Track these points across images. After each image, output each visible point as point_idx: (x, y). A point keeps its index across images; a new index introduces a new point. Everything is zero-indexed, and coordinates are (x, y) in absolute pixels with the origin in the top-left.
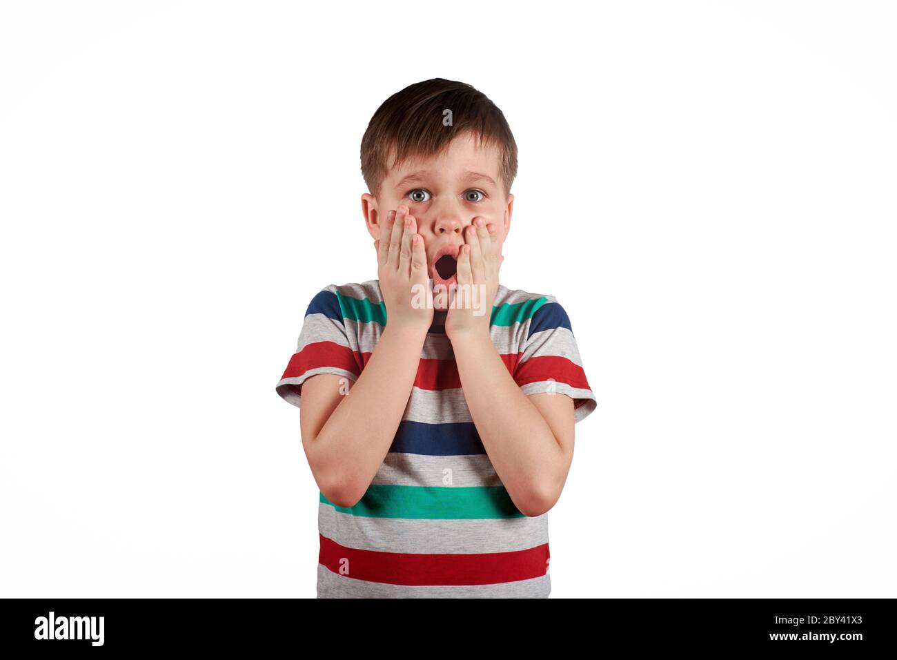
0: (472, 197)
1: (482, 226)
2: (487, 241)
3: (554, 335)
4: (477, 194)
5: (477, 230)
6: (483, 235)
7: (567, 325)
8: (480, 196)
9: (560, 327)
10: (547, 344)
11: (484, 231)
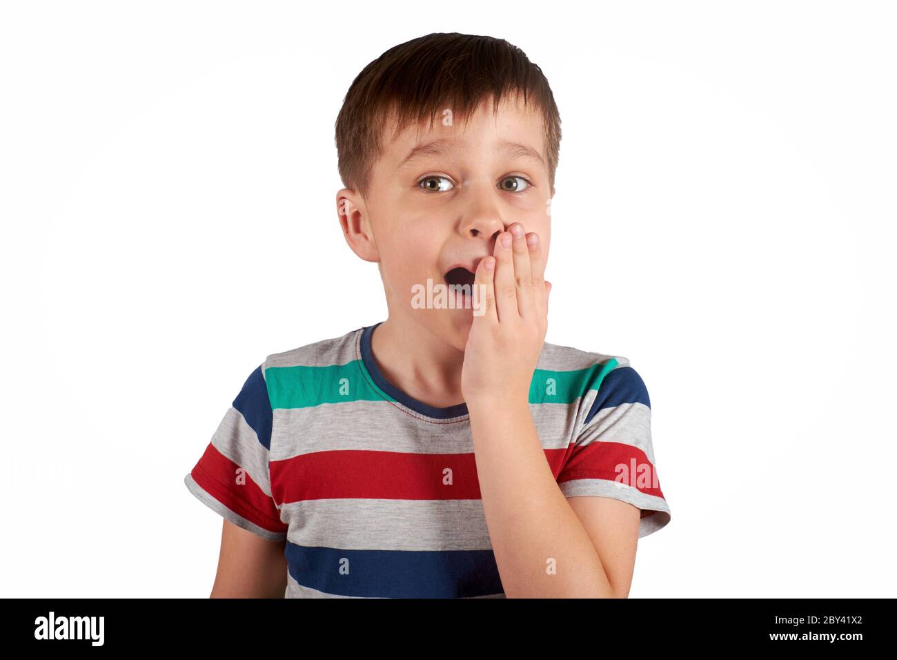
0: (509, 185)
1: (519, 237)
2: (524, 260)
3: (630, 414)
4: (516, 182)
5: (514, 241)
6: (520, 251)
7: (646, 401)
8: (521, 185)
9: (637, 403)
10: (617, 426)
11: (522, 245)
